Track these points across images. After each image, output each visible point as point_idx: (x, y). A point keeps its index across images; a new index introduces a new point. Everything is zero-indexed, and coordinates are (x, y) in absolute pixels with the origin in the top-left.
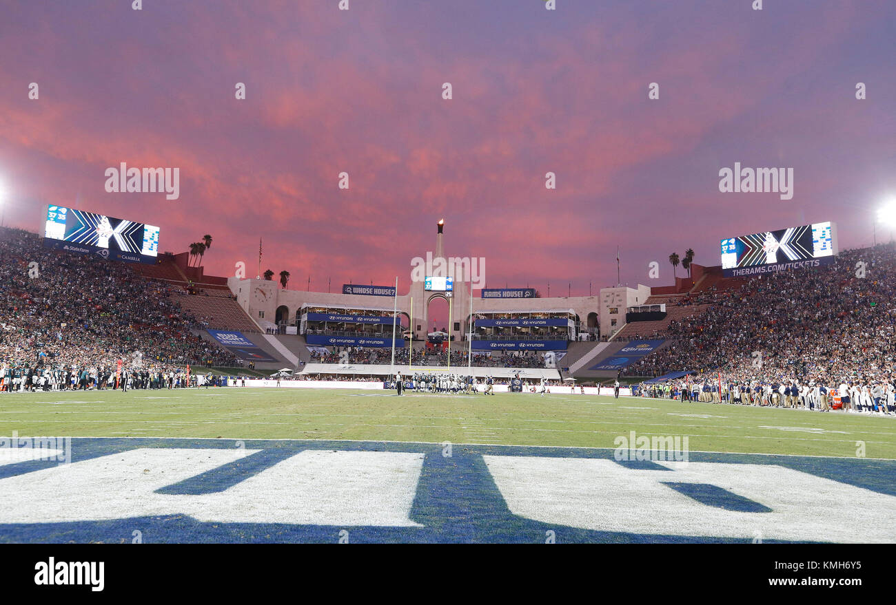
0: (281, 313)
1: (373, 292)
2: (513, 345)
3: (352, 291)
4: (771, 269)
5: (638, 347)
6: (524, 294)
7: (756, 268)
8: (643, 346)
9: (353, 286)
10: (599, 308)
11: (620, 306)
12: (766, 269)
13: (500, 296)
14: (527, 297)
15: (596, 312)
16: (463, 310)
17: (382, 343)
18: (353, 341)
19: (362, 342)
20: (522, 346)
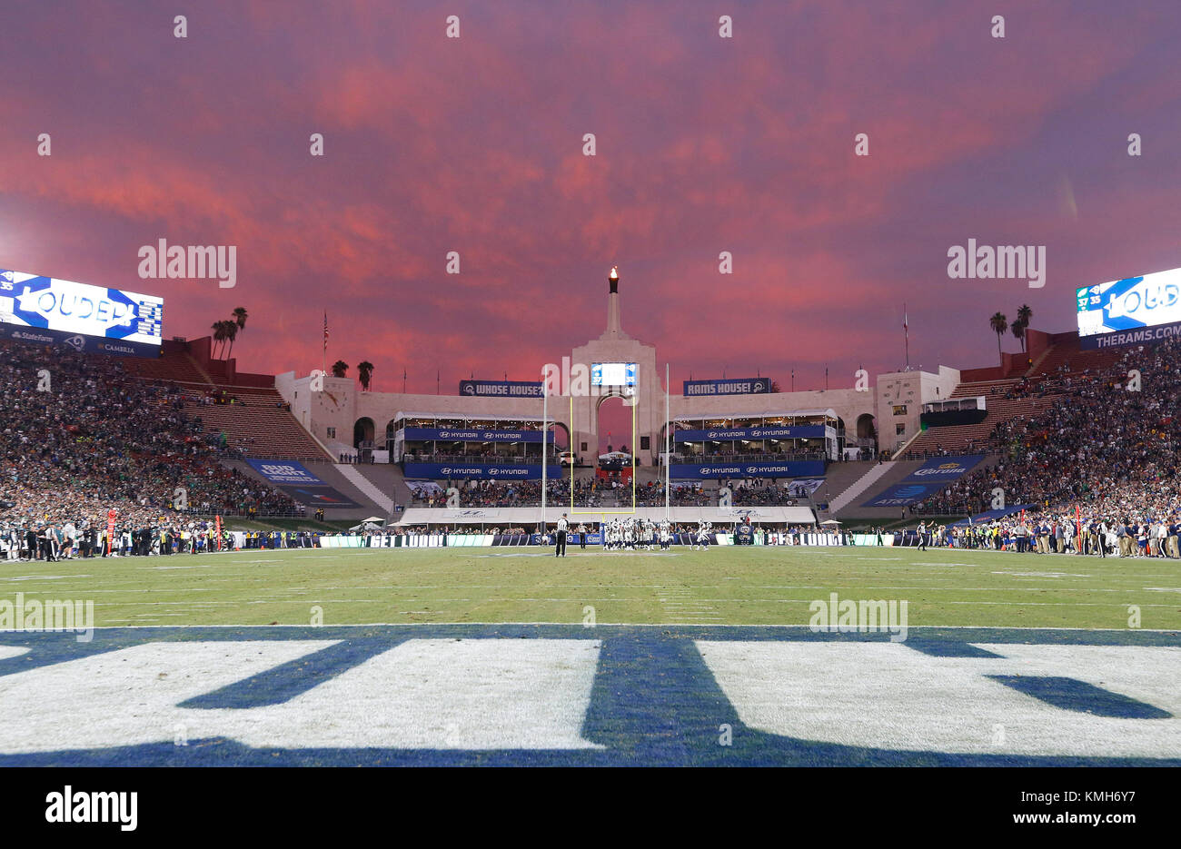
0: (363, 429)
1: (509, 391)
2: (737, 470)
3: (475, 390)
4: (1161, 333)
5: (941, 467)
6: (752, 388)
8: (949, 466)
9: (475, 383)
10: (876, 406)
11: (910, 402)
12: (1154, 334)
13: (714, 392)
14: (758, 392)
15: (871, 413)
16: (654, 417)
17: (525, 472)
18: (479, 471)
19: (492, 472)
20: (751, 470)
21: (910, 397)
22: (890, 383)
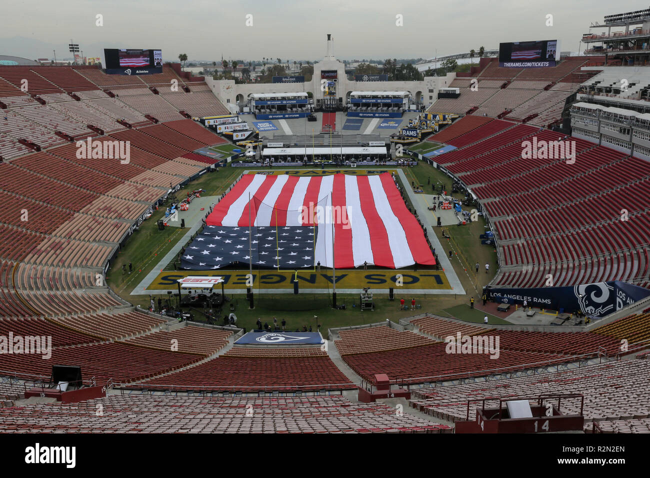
2: (372, 115)
7: (517, 63)
12: (522, 64)
17: (298, 115)
18: (282, 116)
19: (287, 116)
20: (377, 115)
21: (435, 87)
22: (429, 80)
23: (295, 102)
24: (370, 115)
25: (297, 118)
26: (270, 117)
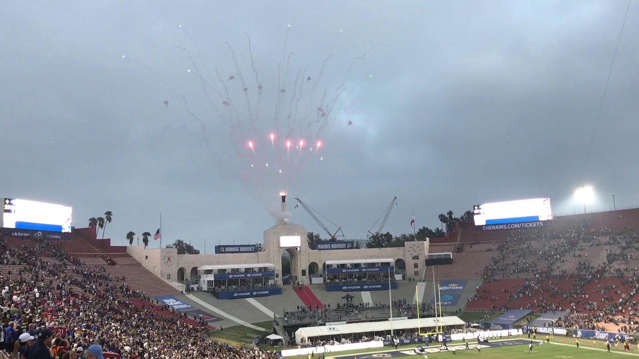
0: (181, 271)
1: (239, 250)
2: (359, 287)
3: (225, 250)
4: (510, 226)
5: (449, 286)
6: (347, 246)
7: (500, 226)
8: (453, 285)
9: (225, 247)
10: (404, 255)
11: (420, 254)
12: (507, 227)
13: (330, 248)
14: (349, 248)
15: (402, 258)
16: (307, 260)
17: (267, 292)
18: (249, 294)
19: (255, 293)
20: (366, 287)
21: (420, 252)
22: (411, 246)
23: (261, 275)
24: (356, 287)
25: (266, 295)
26: (236, 295)
